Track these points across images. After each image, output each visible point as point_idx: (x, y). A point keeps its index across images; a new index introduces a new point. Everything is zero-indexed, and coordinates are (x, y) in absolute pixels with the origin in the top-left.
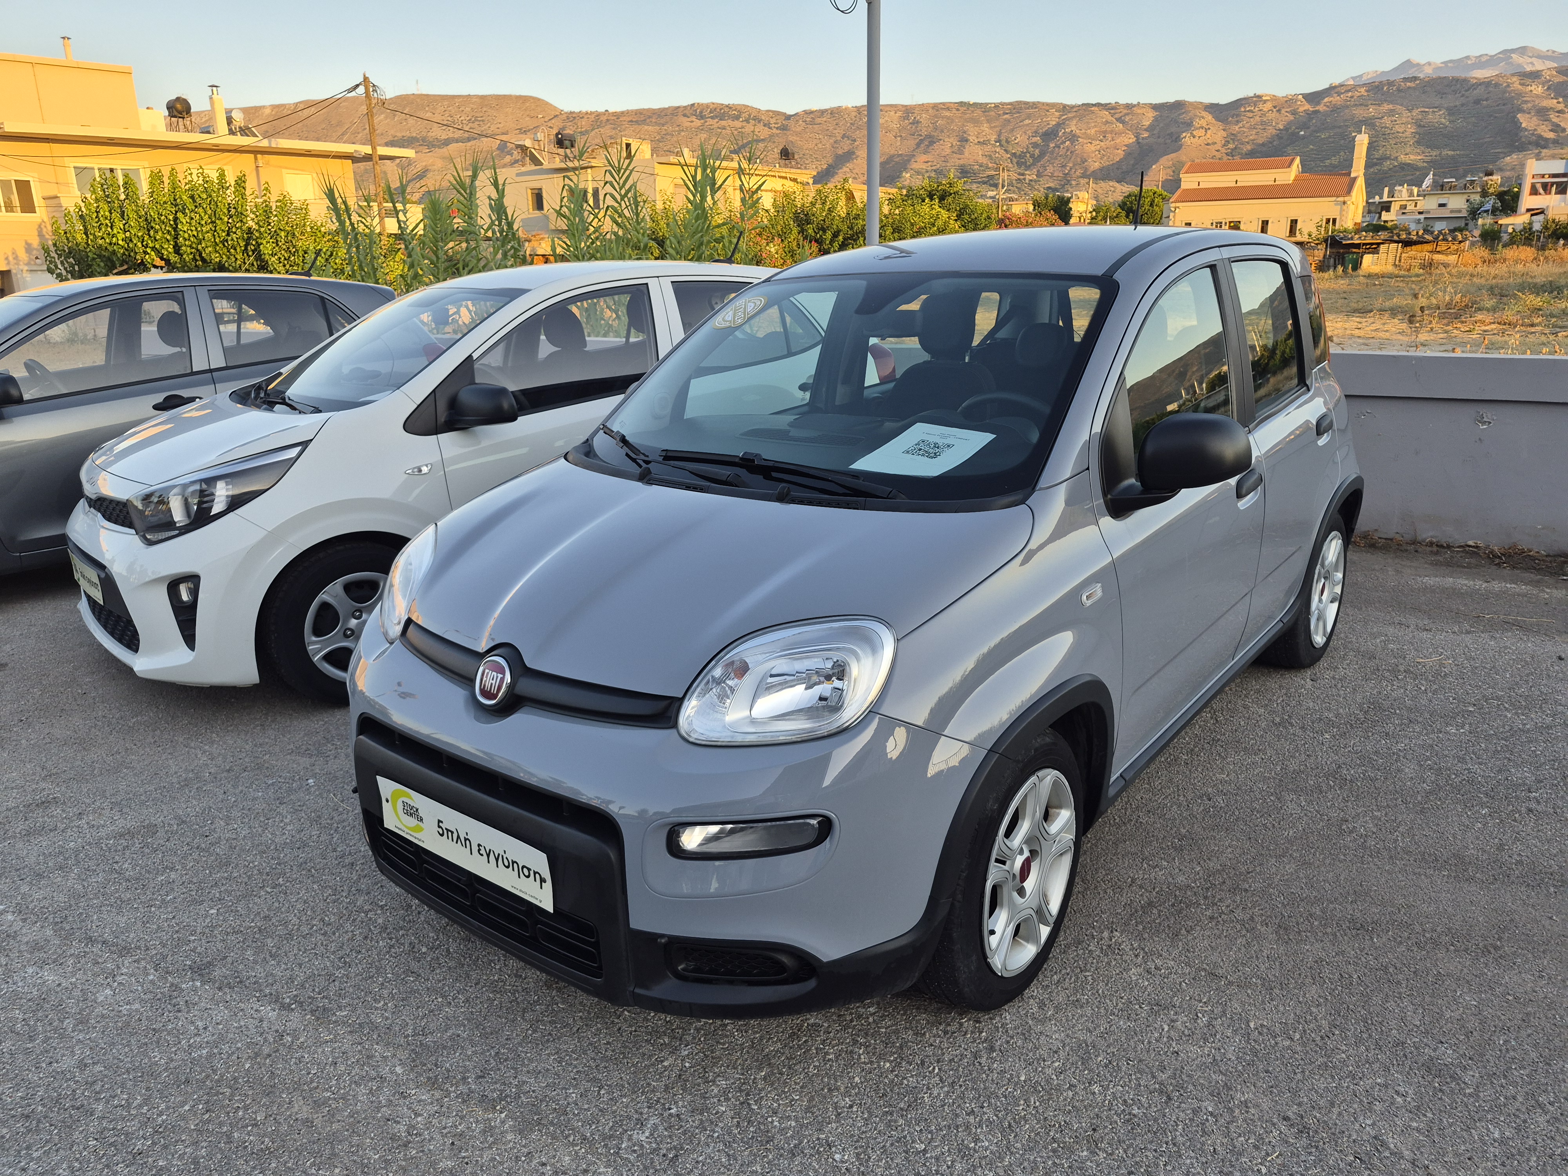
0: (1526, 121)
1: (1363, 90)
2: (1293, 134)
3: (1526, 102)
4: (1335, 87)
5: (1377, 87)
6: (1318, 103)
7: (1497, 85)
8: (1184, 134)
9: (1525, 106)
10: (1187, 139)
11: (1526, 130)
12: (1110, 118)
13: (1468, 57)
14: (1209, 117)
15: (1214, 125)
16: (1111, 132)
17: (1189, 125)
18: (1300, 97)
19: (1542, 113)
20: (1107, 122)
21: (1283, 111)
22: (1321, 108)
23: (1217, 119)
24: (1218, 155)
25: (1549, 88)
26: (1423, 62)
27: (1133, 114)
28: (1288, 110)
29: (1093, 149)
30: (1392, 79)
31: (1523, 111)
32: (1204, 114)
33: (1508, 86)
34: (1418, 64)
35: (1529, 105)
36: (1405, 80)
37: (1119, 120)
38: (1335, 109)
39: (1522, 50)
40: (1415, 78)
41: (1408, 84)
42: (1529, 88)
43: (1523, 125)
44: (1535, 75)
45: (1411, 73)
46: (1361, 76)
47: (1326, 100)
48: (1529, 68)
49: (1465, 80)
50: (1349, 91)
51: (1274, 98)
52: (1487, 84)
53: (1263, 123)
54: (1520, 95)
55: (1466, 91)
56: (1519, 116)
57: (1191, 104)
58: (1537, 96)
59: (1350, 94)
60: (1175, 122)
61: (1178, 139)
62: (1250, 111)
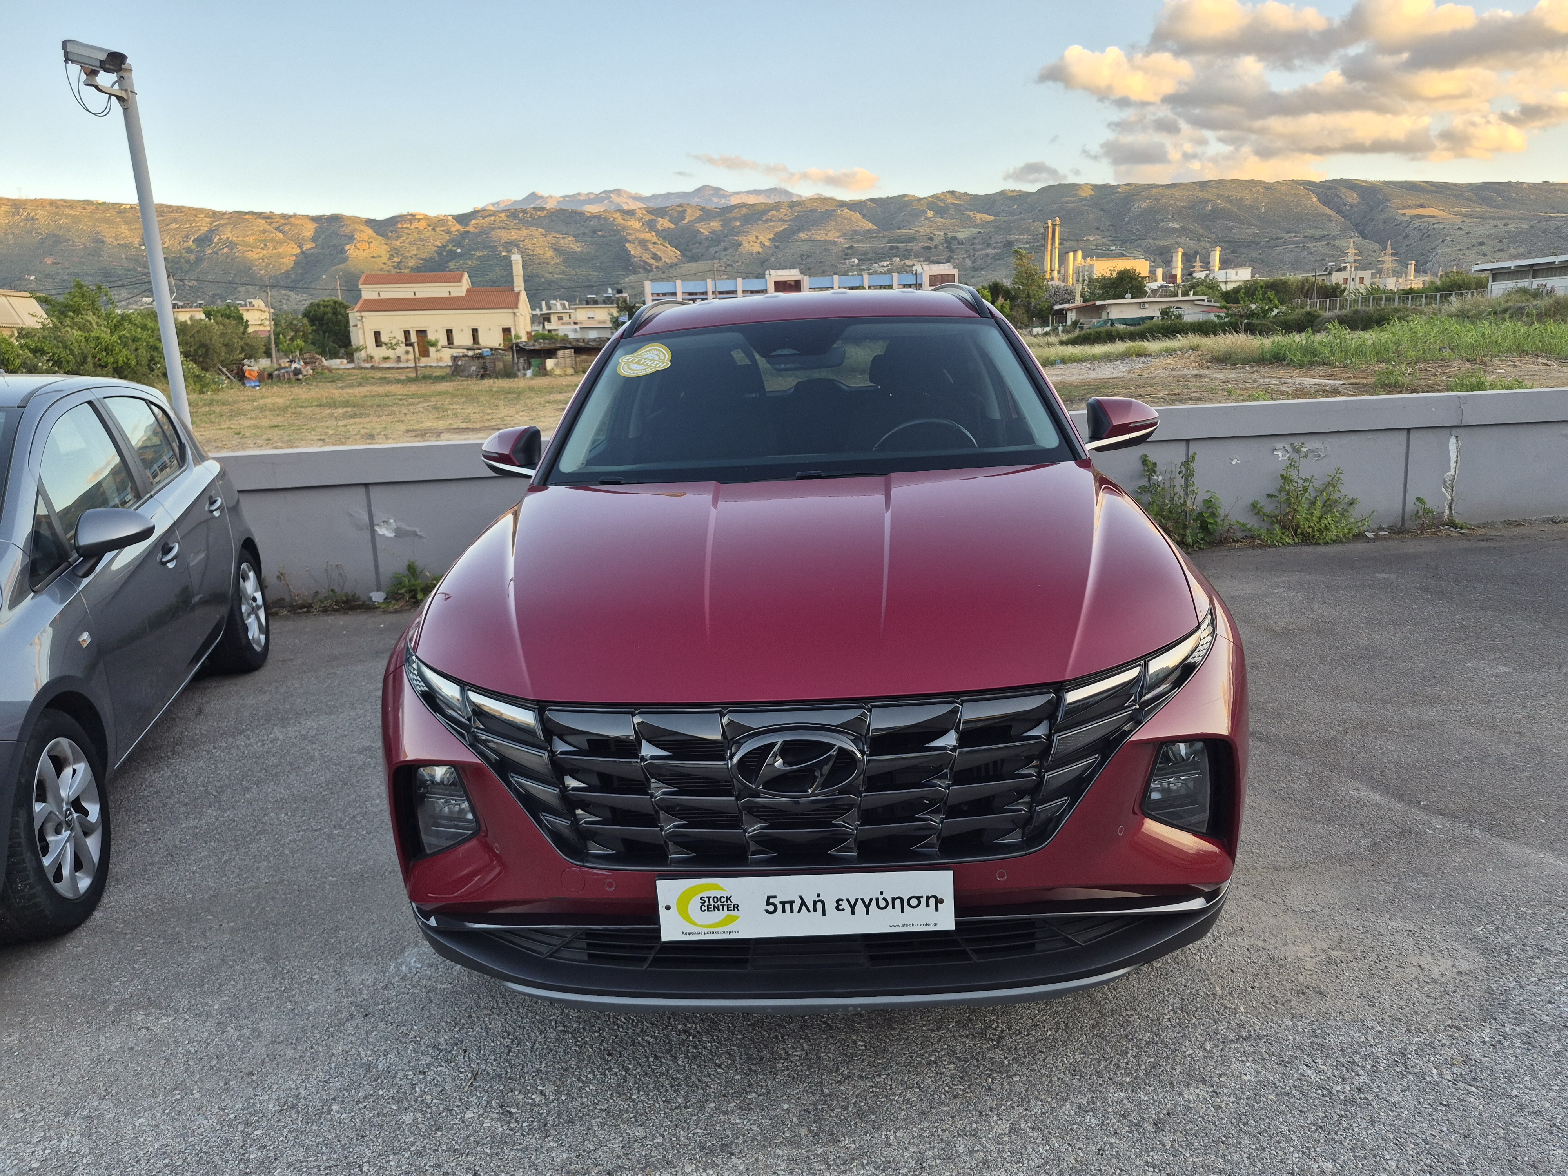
0: (633, 250)
1: (503, 215)
2: (451, 251)
3: (630, 234)
4: (478, 211)
5: (514, 214)
6: (467, 225)
7: (606, 219)
8: (347, 247)
9: (630, 238)
10: (351, 251)
11: (635, 257)
12: (268, 227)
13: (579, 194)
14: (370, 231)
15: (376, 240)
16: (272, 240)
17: (351, 238)
18: (450, 218)
19: (643, 243)
20: (264, 231)
21: (438, 229)
22: (470, 228)
23: (378, 233)
24: (386, 268)
25: (643, 224)
26: (546, 195)
27: (292, 225)
28: (442, 229)
29: (255, 257)
30: (524, 207)
31: (630, 242)
32: (363, 228)
33: (614, 220)
34: (542, 197)
35: (633, 237)
36: (535, 209)
37: (277, 229)
38: (482, 232)
39: (618, 192)
40: (543, 209)
41: (538, 213)
42: (629, 223)
43: (632, 253)
44: (630, 213)
45: (538, 203)
46: (498, 203)
47: (473, 222)
48: (625, 207)
49: (581, 213)
50: (491, 215)
51: (427, 218)
52: (599, 217)
53: (422, 240)
54: (624, 227)
55: (585, 222)
56: (627, 245)
57: (349, 218)
58: (637, 230)
59: (492, 218)
60: (337, 234)
61: (342, 251)
62: (406, 228)
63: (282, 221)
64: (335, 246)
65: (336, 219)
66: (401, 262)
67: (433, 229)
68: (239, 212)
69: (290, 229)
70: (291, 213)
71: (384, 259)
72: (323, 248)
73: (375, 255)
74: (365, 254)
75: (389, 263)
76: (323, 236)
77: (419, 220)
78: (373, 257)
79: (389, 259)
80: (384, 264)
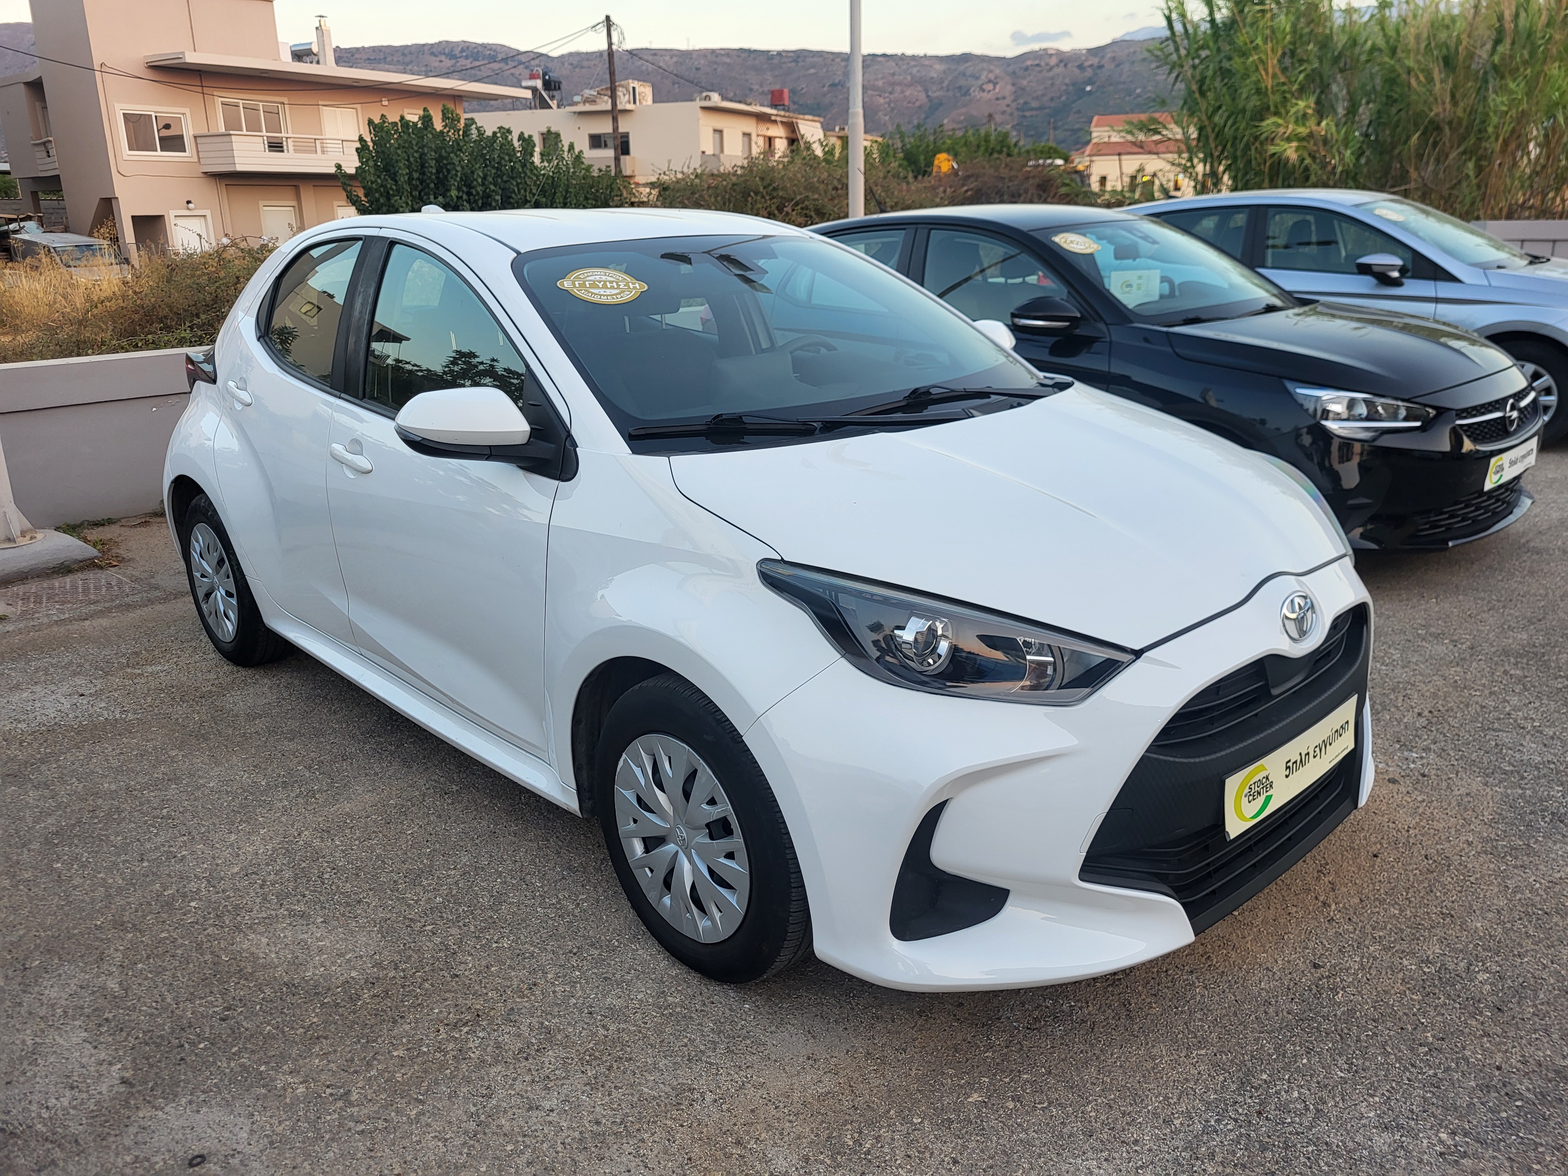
1: (1144, 49)
2: (1080, 89)
4: (1116, 42)
6: (1102, 58)
12: (898, 70)
14: (997, 71)
15: (1002, 79)
18: (1086, 51)
20: (893, 74)
21: (1069, 66)
22: (1105, 62)
23: (1005, 72)
24: (1008, 110)
27: (922, 66)
28: (1075, 65)
32: (991, 67)
37: (906, 71)
38: (1119, 65)
47: (1110, 54)
50: (1130, 47)
51: (1059, 53)
53: (1051, 78)
57: (978, 56)
59: (1131, 52)
60: (964, 75)
61: (967, 93)
62: (1038, 65)
63: (912, 63)
64: (960, 88)
65: (966, 58)
66: (1026, 103)
67: (1065, 65)
68: (874, 55)
69: (918, 71)
70: (922, 54)
71: (1008, 101)
72: (948, 90)
73: (999, 96)
74: (989, 96)
75: (1014, 105)
76: (950, 78)
77: (1051, 55)
78: (997, 99)
79: (1014, 101)
80: (1008, 106)
